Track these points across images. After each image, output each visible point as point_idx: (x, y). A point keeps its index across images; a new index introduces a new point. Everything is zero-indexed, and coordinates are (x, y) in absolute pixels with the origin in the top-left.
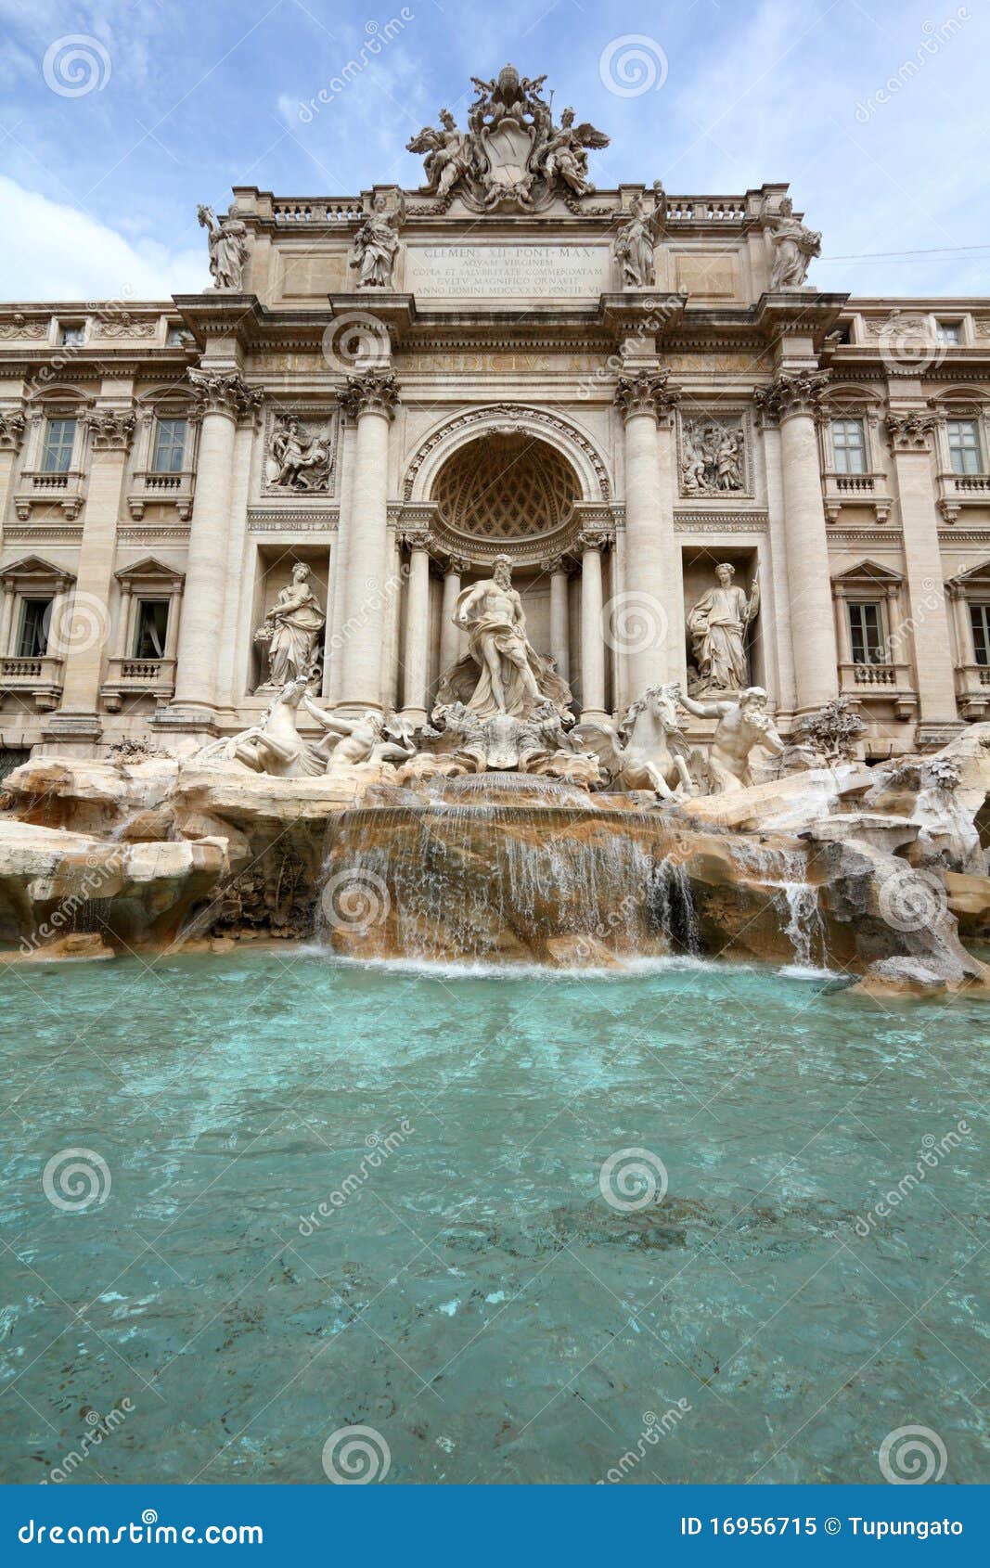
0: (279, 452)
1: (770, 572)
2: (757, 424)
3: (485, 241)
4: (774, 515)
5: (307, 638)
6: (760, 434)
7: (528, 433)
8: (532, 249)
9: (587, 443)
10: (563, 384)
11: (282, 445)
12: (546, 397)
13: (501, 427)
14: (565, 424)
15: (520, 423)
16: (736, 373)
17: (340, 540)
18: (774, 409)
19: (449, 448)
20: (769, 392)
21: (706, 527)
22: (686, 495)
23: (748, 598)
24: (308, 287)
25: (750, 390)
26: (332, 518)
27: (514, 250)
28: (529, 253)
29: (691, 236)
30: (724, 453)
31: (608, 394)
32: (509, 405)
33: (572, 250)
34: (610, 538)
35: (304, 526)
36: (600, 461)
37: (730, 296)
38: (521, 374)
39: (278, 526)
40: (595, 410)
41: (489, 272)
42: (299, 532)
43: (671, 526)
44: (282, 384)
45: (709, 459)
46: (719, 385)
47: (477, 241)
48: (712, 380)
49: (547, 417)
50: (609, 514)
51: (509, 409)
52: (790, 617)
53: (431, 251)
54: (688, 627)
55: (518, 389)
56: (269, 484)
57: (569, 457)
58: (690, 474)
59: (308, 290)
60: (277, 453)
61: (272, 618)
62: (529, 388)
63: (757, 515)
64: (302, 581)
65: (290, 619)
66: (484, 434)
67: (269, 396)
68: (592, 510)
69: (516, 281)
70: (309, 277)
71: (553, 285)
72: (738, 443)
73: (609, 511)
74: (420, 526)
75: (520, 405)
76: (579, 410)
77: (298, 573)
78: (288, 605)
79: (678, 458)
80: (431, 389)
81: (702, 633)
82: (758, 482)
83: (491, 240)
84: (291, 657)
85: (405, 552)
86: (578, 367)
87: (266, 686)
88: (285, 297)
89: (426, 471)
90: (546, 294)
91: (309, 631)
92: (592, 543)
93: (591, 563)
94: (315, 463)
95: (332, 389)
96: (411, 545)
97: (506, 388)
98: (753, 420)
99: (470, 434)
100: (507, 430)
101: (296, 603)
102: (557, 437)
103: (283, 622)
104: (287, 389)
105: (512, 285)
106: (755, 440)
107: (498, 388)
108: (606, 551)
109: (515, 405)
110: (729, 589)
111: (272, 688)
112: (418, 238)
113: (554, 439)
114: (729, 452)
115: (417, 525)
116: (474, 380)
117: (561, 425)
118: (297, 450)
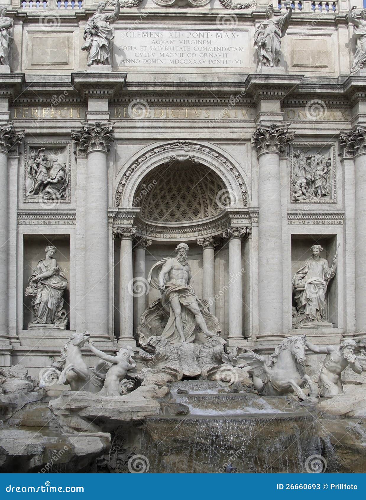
0: (34, 173)
1: (345, 250)
2: (340, 155)
3: (166, 26)
4: (349, 214)
5: (58, 294)
6: (342, 161)
7: (196, 160)
8: (198, 32)
9: (234, 167)
10: (219, 128)
11: (36, 168)
12: (208, 136)
13: (178, 156)
14: (219, 154)
15: (191, 154)
16: (329, 122)
17: (78, 232)
18: (352, 146)
19: (144, 171)
20: (349, 135)
21: (306, 221)
22: (296, 201)
23: (330, 267)
24: (48, 57)
25: (337, 132)
26: (70, 216)
27: (186, 32)
28: (195, 35)
29: (301, 25)
30: (319, 173)
31: (249, 134)
32: (184, 141)
33: (224, 34)
34: (248, 230)
35: (53, 222)
36: (242, 179)
37: (326, 67)
38: (192, 121)
39: (36, 222)
40: (239, 144)
41: (170, 48)
42: (50, 226)
43: (285, 221)
44: (36, 128)
45: (309, 177)
46: (317, 129)
47: (161, 26)
48: (314, 126)
49: (208, 150)
50: (248, 214)
51: (183, 144)
52: (355, 278)
53: (130, 33)
54: (293, 285)
55: (189, 130)
56: (28, 194)
57: (222, 177)
58: (297, 186)
59: (48, 59)
60: (33, 173)
61: (36, 282)
62: (197, 130)
63: (338, 214)
64: (51, 258)
65: (47, 282)
66: (167, 160)
67: (28, 135)
68: (237, 213)
69: (187, 55)
70: (48, 51)
71: (211, 58)
72: (327, 167)
73: (248, 213)
74: (127, 223)
75: (190, 141)
76: (229, 144)
77: (50, 252)
78: (46, 274)
79: (291, 177)
80: (133, 130)
81: (302, 289)
82: (339, 192)
83: (170, 26)
84: (49, 306)
85: (118, 238)
86: (229, 117)
87: (34, 324)
88: (33, 65)
89: (130, 186)
90: (206, 65)
91: (59, 289)
92: (236, 234)
93: (235, 245)
94: (59, 181)
95: (69, 131)
96: (121, 235)
97: (182, 130)
98: (337, 153)
99: (158, 161)
100: (181, 158)
101: (50, 273)
102: (215, 163)
103: (42, 284)
104: (38, 131)
105: (184, 58)
106: (338, 165)
107: (176, 130)
108: (245, 238)
109: (187, 141)
110: (319, 260)
111: (39, 325)
112: (121, 24)
113: (212, 164)
114: (322, 173)
115: (126, 221)
116: (161, 124)
117: (217, 155)
118: (44, 170)
